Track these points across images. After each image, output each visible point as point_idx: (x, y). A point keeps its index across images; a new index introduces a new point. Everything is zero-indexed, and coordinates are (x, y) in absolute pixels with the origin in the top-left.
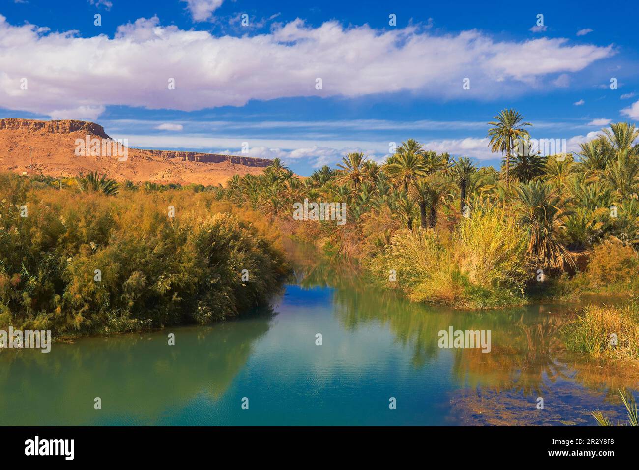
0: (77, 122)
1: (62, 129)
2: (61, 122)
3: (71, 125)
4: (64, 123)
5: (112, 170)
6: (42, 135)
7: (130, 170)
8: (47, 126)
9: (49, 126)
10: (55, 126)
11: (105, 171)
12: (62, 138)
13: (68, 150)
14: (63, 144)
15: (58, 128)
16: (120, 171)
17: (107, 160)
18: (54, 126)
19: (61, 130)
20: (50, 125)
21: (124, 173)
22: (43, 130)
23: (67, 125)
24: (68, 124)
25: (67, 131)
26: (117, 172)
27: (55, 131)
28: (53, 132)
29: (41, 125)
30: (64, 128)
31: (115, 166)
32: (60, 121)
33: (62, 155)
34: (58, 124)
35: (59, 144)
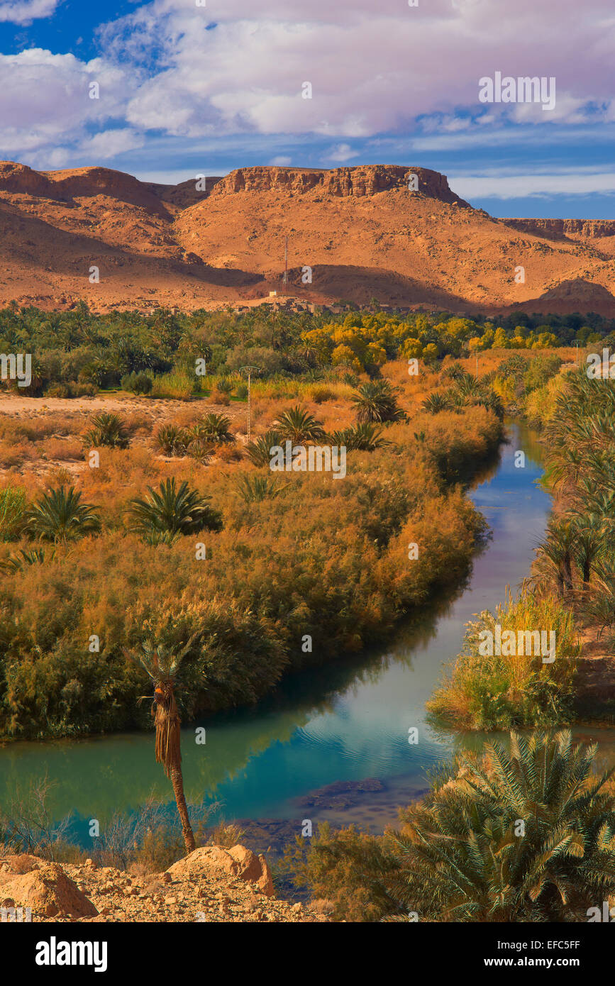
0: (390, 169)
1: (359, 185)
2: (356, 172)
3: (377, 176)
4: (363, 174)
5: (460, 277)
6: (317, 201)
7: (498, 275)
8: (327, 180)
9: (332, 181)
10: (343, 180)
11: (445, 278)
12: (359, 208)
13: (369, 234)
14: (359, 220)
15: (350, 184)
16: (478, 277)
17: (451, 254)
18: (341, 181)
19: (355, 189)
20: (333, 178)
21: (486, 282)
22: (320, 190)
23: (366, 178)
24: (370, 175)
25: (368, 190)
26: (470, 280)
27: (344, 192)
28: (339, 194)
29: (313, 179)
30: (362, 185)
31: (466, 266)
32: (354, 169)
33: (355, 244)
34: (349, 176)
35: (351, 220)
